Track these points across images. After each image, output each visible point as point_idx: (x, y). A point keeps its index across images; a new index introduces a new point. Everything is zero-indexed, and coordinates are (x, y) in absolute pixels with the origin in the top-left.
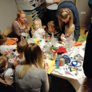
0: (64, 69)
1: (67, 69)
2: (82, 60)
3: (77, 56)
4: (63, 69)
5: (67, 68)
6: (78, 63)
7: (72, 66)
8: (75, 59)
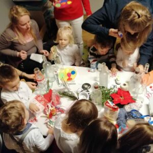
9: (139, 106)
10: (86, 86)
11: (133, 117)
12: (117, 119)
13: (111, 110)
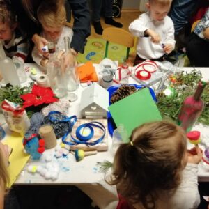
0: (57, 158)
1: (64, 155)
2: (104, 118)
3: (88, 108)
4: (55, 159)
5: (66, 152)
6: (95, 129)
7: (78, 143)
8: (84, 117)
11: (51, 123)
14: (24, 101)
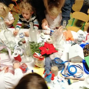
0: (59, 82)
1: (62, 81)
2: (81, 62)
7: (70, 76)
9: (61, 54)
10: (21, 43)
11: (56, 64)
12: (45, 66)
13: (38, 60)
14: (41, 51)
